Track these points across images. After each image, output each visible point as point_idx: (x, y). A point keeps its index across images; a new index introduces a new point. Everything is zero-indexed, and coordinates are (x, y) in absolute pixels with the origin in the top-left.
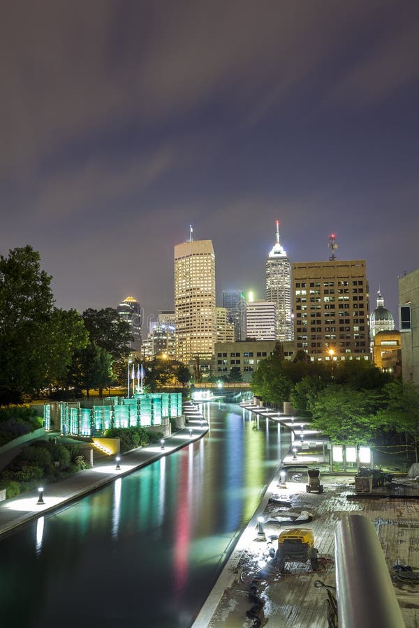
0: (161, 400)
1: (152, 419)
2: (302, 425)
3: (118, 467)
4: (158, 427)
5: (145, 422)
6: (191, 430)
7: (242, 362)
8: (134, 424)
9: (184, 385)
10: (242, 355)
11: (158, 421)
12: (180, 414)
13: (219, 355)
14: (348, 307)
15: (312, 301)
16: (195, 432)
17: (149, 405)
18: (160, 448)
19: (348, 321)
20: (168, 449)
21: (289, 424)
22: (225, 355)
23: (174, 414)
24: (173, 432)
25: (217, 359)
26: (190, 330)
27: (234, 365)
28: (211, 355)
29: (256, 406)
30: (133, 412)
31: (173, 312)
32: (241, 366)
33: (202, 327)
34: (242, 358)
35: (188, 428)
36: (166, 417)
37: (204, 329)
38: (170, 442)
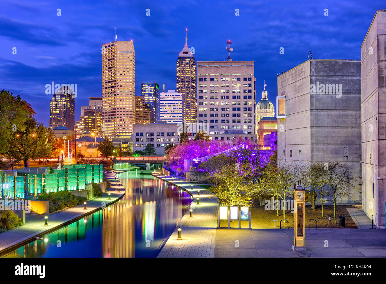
0: (85, 169)
1: (78, 185)
2: (199, 190)
3: (46, 224)
4: (82, 191)
5: (72, 187)
6: (109, 194)
7: (155, 140)
8: (62, 188)
9: (107, 158)
10: (155, 134)
11: (82, 187)
12: (101, 181)
13: (137, 134)
14: (240, 98)
15: (211, 93)
16: (113, 196)
17: (75, 174)
18: (83, 208)
19: (239, 109)
20: (89, 209)
21: (189, 190)
22: (142, 134)
23: (96, 181)
24: (95, 195)
25: (135, 137)
26: (114, 113)
27: (149, 143)
28: (130, 134)
29: (164, 175)
30: (61, 180)
31: (101, 99)
32: (155, 143)
33: (124, 112)
34: (155, 137)
35: (108, 192)
36: (89, 184)
37: (126, 113)
38: (92, 204)
